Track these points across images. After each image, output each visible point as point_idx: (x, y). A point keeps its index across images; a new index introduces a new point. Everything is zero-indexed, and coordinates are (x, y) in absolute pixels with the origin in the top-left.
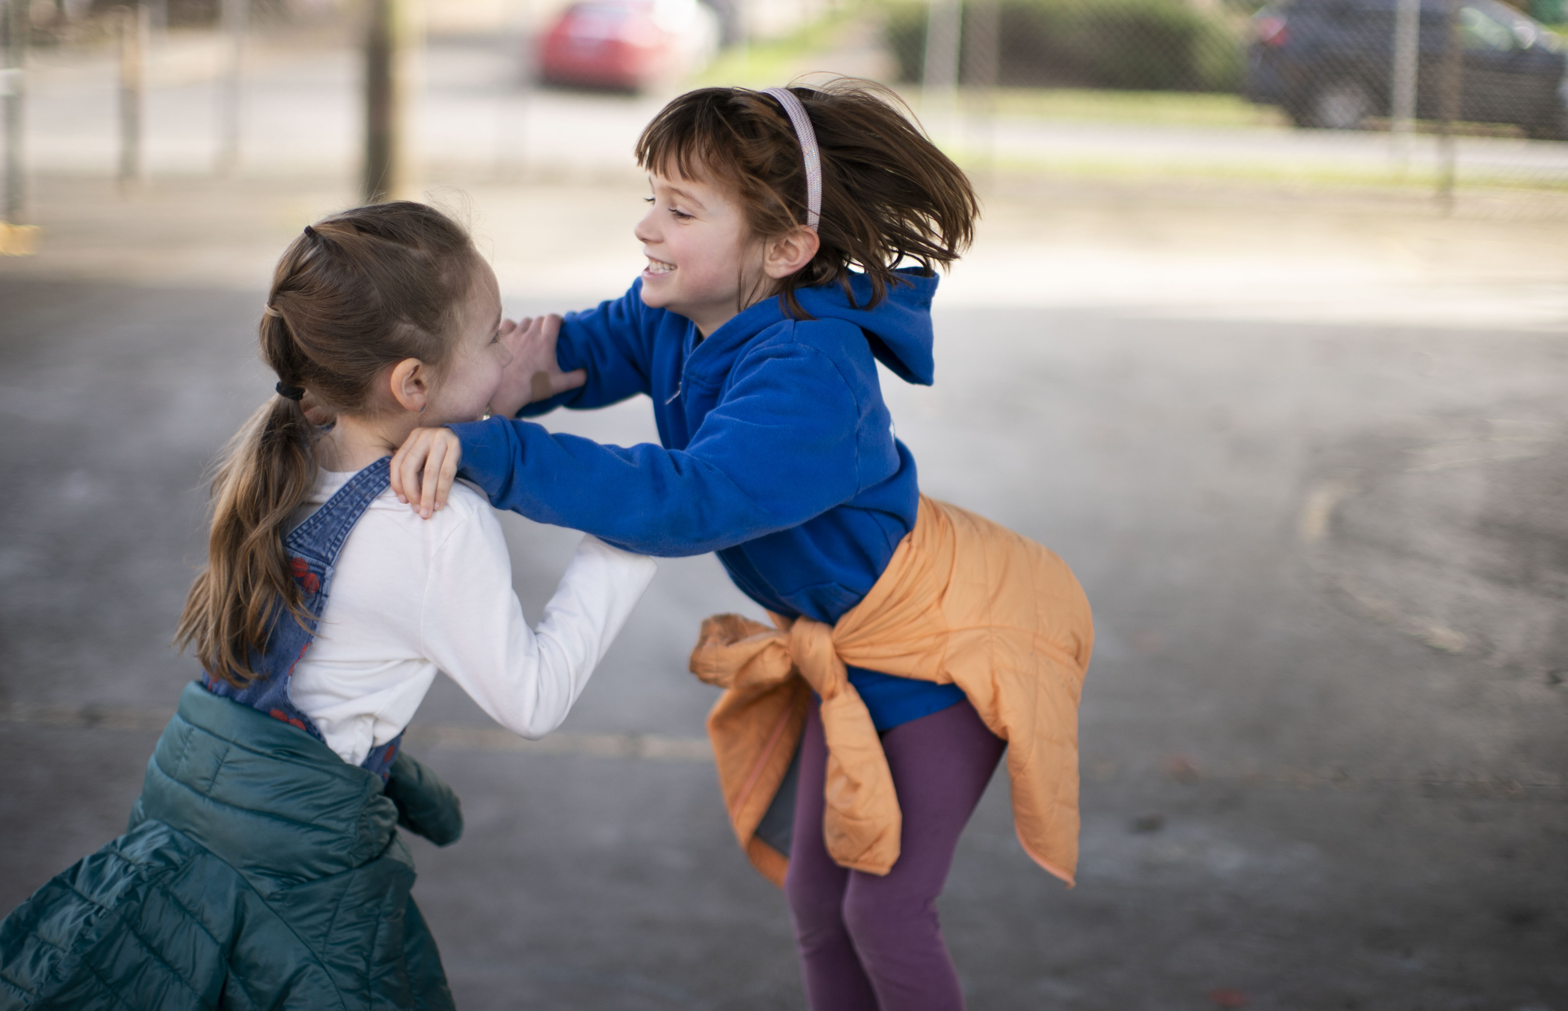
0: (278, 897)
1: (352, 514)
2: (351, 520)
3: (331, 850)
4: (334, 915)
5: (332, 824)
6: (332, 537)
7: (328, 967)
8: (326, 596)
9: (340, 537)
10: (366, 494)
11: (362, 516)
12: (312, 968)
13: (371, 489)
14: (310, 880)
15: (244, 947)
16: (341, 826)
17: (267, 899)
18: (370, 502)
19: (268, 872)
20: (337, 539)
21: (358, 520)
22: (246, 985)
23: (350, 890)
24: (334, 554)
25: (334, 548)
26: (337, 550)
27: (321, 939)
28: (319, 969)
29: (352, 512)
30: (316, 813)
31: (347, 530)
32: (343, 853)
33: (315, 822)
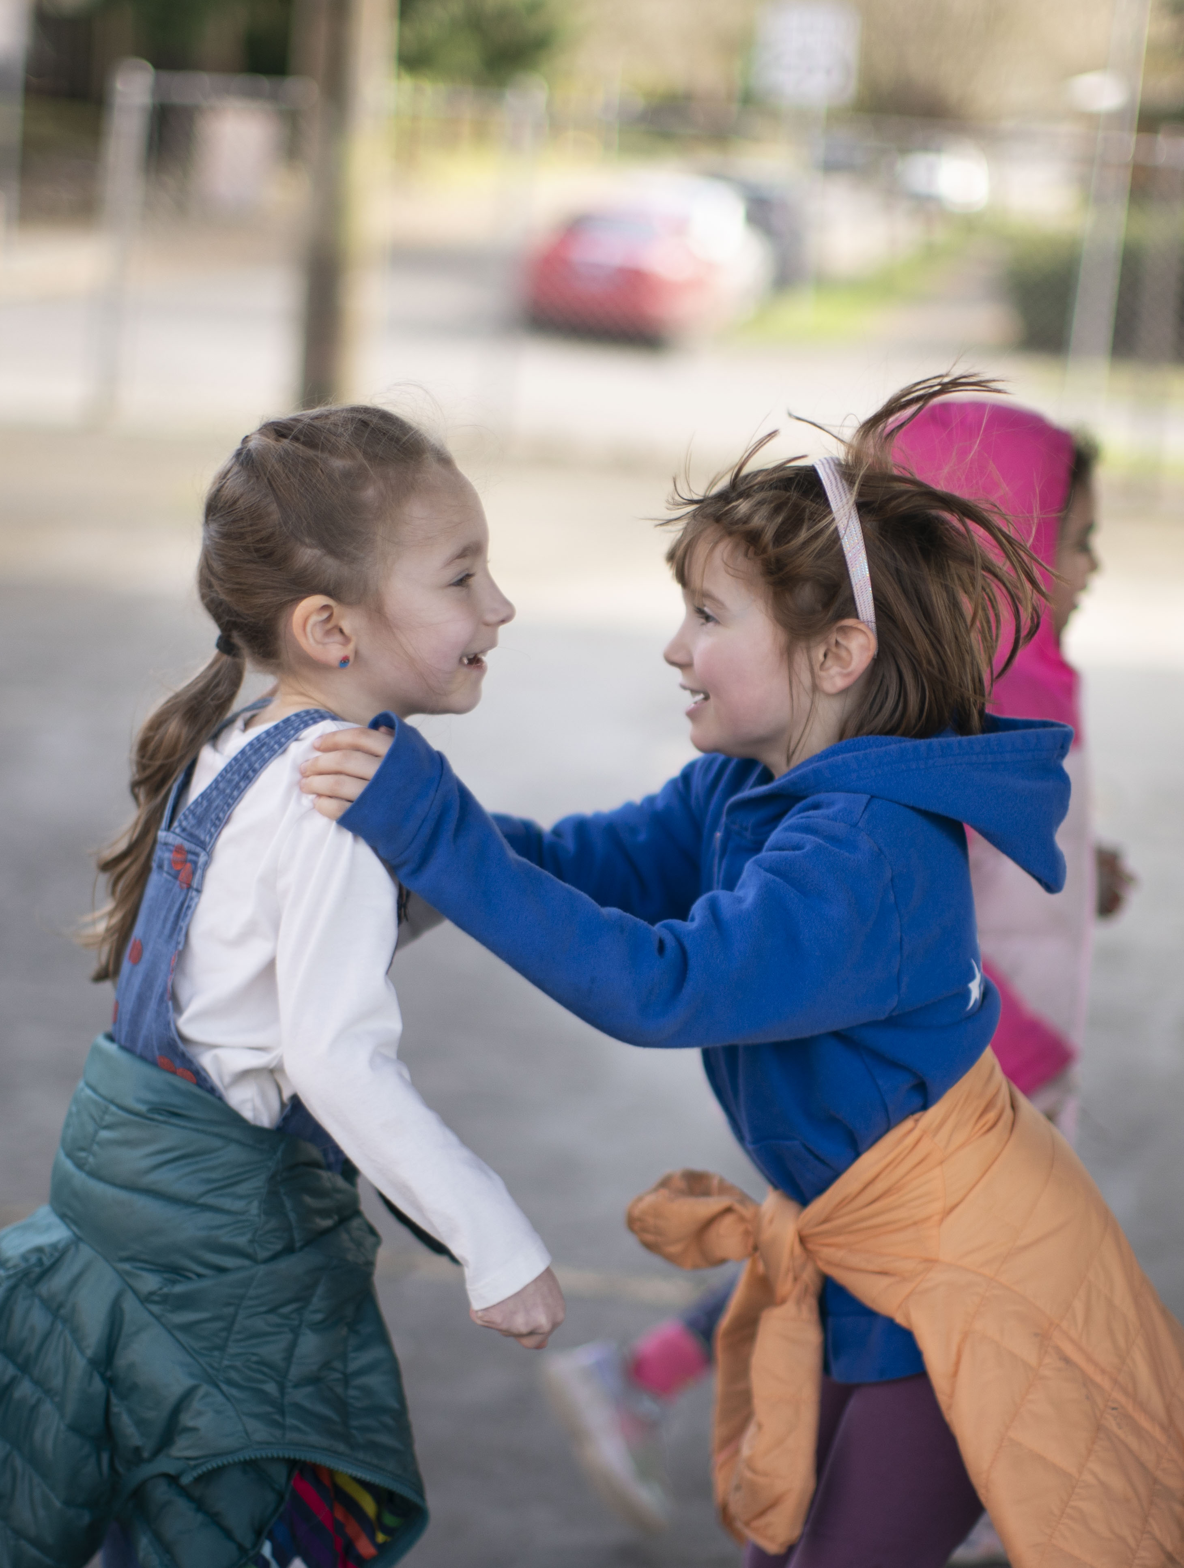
0: (156, 1298)
1: (237, 786)
2: (235, 793)
3: (225, 1237)
4: (232, 1323)
5: (227, 1203)
6: (213, 816)
7: (224, 1387)
8: (199, 891)
9: (221, 815)
10: (256, 762)
11: (248, 788)
12: (204, 1388)
13: (262, 755)
14: (199, 1276)
15: (122, 1361)
16: (238, 1205)
17: (146, 1299)
18: (259, 770)
19: (148, 1266)
20: (218, 818)
21: (243, 793)
22: (131, 1412)
23: (252, 1292)
24: (211, 836)
25: (213, 830)
26: (216, 831)
27: (216, 1353)
28: (214, 1391)
29: (238, 783)
30: (203, 1188)
31: (229, 806)
32: (241, 1241)
33: (202, 1201)
